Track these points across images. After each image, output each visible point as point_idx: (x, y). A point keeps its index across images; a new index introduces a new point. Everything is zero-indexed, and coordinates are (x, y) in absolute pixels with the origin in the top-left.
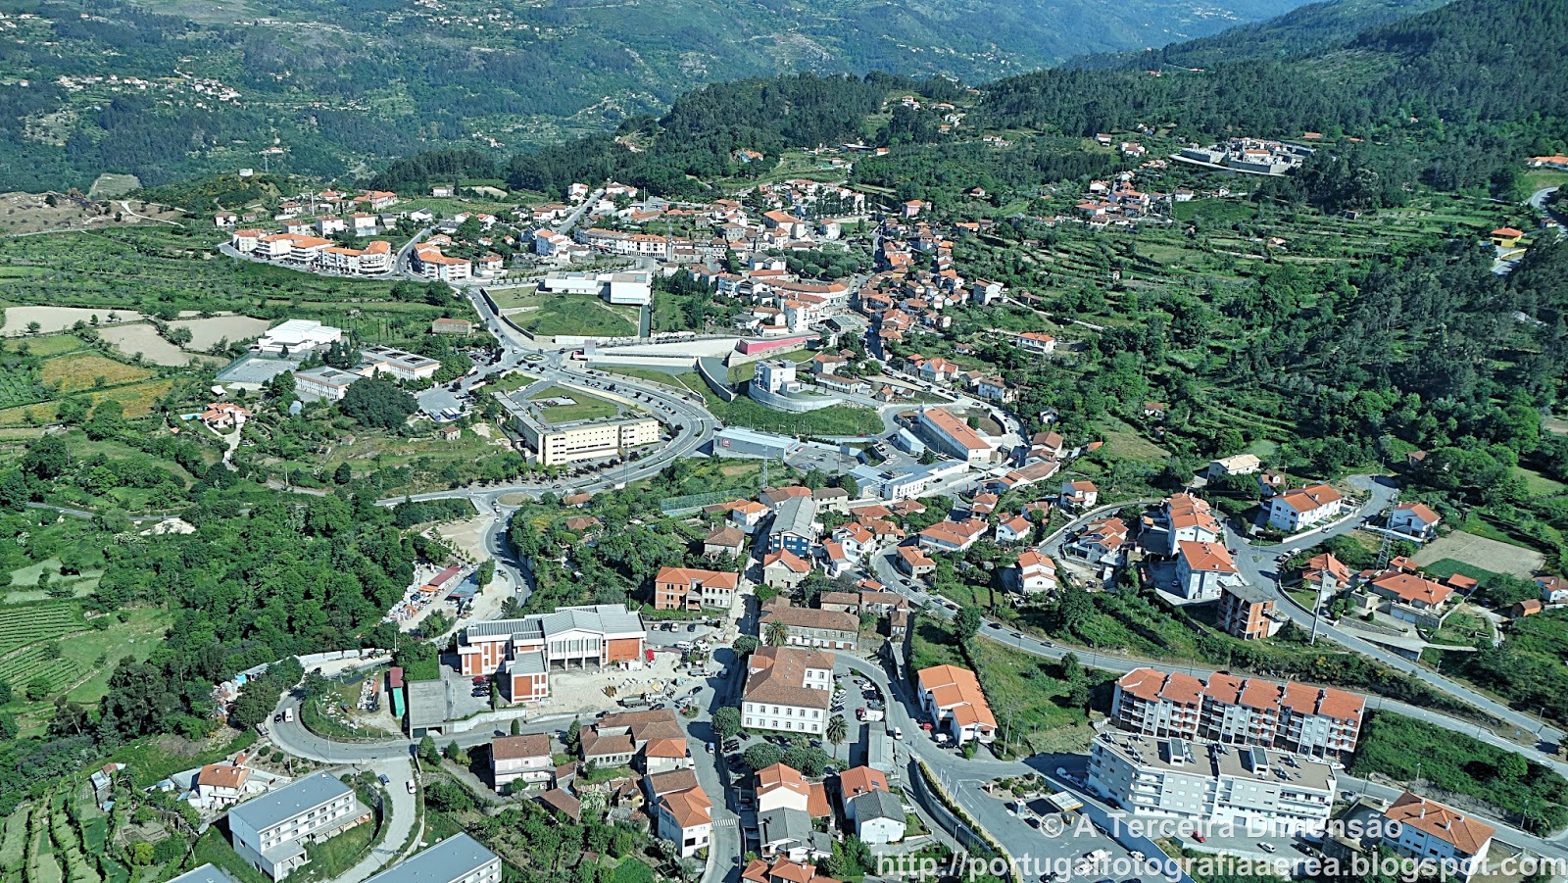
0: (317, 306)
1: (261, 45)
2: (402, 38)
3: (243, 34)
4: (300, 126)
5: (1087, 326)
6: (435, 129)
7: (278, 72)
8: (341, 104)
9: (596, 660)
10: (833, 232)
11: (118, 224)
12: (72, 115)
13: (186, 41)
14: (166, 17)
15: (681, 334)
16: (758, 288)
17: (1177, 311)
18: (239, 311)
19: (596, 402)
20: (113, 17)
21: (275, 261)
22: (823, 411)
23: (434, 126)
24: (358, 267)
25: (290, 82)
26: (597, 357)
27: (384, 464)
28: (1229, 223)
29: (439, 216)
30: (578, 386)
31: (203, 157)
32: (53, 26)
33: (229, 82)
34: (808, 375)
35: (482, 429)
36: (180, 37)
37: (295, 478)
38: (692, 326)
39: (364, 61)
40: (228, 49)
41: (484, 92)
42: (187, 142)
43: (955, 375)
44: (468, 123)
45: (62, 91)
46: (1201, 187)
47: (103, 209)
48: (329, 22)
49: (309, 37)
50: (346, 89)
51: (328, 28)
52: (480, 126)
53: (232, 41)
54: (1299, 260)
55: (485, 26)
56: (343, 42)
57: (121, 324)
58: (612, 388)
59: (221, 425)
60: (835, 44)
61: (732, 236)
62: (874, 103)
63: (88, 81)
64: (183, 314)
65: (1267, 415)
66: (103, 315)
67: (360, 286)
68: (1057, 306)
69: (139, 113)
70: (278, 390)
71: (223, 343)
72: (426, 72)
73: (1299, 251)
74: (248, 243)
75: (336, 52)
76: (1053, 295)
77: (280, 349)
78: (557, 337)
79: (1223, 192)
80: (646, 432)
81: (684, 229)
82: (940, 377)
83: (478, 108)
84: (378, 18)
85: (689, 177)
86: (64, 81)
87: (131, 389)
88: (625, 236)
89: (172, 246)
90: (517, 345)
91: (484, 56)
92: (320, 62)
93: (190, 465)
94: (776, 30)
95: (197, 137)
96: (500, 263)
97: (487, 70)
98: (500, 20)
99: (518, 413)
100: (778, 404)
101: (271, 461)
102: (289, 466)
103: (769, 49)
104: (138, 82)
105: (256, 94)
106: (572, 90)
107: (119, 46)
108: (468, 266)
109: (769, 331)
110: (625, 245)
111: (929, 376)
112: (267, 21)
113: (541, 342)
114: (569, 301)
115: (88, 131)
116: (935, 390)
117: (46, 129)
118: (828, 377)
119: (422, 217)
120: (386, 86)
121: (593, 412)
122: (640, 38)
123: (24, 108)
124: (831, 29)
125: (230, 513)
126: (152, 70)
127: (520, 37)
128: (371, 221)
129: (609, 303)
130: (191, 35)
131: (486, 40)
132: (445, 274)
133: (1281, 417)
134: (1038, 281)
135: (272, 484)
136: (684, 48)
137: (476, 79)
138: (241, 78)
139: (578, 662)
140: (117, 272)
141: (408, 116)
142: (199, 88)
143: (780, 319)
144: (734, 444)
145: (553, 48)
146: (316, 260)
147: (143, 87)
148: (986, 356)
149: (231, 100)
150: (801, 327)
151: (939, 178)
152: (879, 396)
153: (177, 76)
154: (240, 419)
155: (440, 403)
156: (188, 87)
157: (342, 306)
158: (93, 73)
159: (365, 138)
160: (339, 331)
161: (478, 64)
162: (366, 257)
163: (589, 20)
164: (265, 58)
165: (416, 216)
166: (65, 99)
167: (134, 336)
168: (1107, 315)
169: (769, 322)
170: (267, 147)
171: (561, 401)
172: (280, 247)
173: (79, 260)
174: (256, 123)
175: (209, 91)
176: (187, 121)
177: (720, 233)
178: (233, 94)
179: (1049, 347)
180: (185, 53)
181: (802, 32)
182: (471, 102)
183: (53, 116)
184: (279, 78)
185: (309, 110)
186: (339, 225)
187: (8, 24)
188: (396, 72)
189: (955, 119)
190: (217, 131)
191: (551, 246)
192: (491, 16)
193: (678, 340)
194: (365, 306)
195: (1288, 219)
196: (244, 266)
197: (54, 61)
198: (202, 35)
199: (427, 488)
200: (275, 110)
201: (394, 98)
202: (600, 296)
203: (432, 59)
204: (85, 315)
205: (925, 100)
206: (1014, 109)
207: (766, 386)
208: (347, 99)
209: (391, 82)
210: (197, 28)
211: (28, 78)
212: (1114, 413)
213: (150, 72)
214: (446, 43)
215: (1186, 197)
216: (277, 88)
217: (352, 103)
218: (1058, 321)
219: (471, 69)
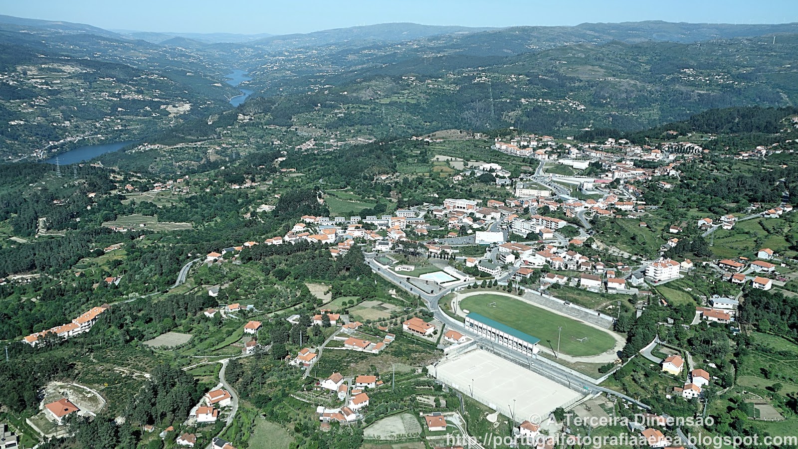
1: (602, 88)
2: (666, 87)
3: (598, 84)
4: (605, 121)
7: (604, 99)
8: (626, 113)
10: (671, 157)
11: (474, 139)
12: (520, 112)
14: (571, 77)
15: (583, 176)
20: (552, 77)
21: (501, 151)
24: (520, 154)
25: (608, 103)
26: (555, 179)
30: (542, 184)
32: (528, 80)
33: (584, 103)
35: (507, 187)
36: (573, 85)
38: (587, 175)
39: (643, 96)
40: (589, 89)
41: (694, 111)
42: (555, 124)
45: (520, 105)
47: (472, 135)
48: (633, 79)
49: (623, 86)
50: (630, 107)
51: (633, 82)
53: (592, 87)
55: (710, 81)
56: (637, 88)
57: (457, 161)
59: (456, 180)
63: (531, 100)
64: (472, 160)
66: (454, 159)
67: (516, 158)
69: (542, 113)
71: (473, 166)
72: (670, 101)
74: (498, 146)
75: (632, 92)
77: (483, 168)
78: (550, 174)
84: (661, 78)
86: (523, 100)
89: (481, 145)
90: (539, 174)
91: (700, 95)
92: (624, 95)
95: (559, 122)
96: (557, 156)
97: (699, 101)
98: (720, 78)
99: (518, 186)
104: (549, 101)
105: (592, 108)
107: (549, 88)
108: (548, 156)
112: (610, 78)
113: (547, 175)
114: (563, 166)
115: (523, 118)
117: (510, 117)
120: (650, 106)
121: (539, 188)
122: (792, 88)
123: (504, 109)
127: (723, 86)
128: (536, 143)
129: (572, 167)
130: (577, 84)
131: (707, 88)
132: (539, 157)
135: (457, 191)
137: (692, 105)
138: (590, 101)
140: (465, 150)
142: (571, 104)
145: (739, 92)
146: (511, 151)
147: (550, 104)
148: (648, 187)
153: (566, 100)
154: (460, 179)
156: (567, 104)
157: (508, 162)
158: (534, 98)
160: (500, 166)
161: (696, 98)
162: (523, 152)
164: (602, 94)
165: (550, 143)
166: (520, 107)
167: (459, 164)
170: (585, 128)
171: (534, 186)
172: (505, 147)
173: (459, 147)
174: (585, 119)
175: (574, 106)
176: (557, 116)
178: (582, 108)
179: (669, 186)
180: (572, 91)
183: (513, 112)
184: (604, 102)
185: (610, 114)
186: (526, 143)
187: (514, 79)
188: (657, 101)
190: (567, 121)
192: (717, 77)
193: (580, 178)
197: (522, 93)
198: (582, 84)
200: (598, 114)
201: (652, 112)
203: (674, 95)
204: (450, 158)
208: (630, 111)
209: (653, 105)
210: (581, 81)
211: (511, 99)
213: (556, 98)
214: (683, 89)
216: (602, 105)
217: (631, 113)
219: (691, 100)
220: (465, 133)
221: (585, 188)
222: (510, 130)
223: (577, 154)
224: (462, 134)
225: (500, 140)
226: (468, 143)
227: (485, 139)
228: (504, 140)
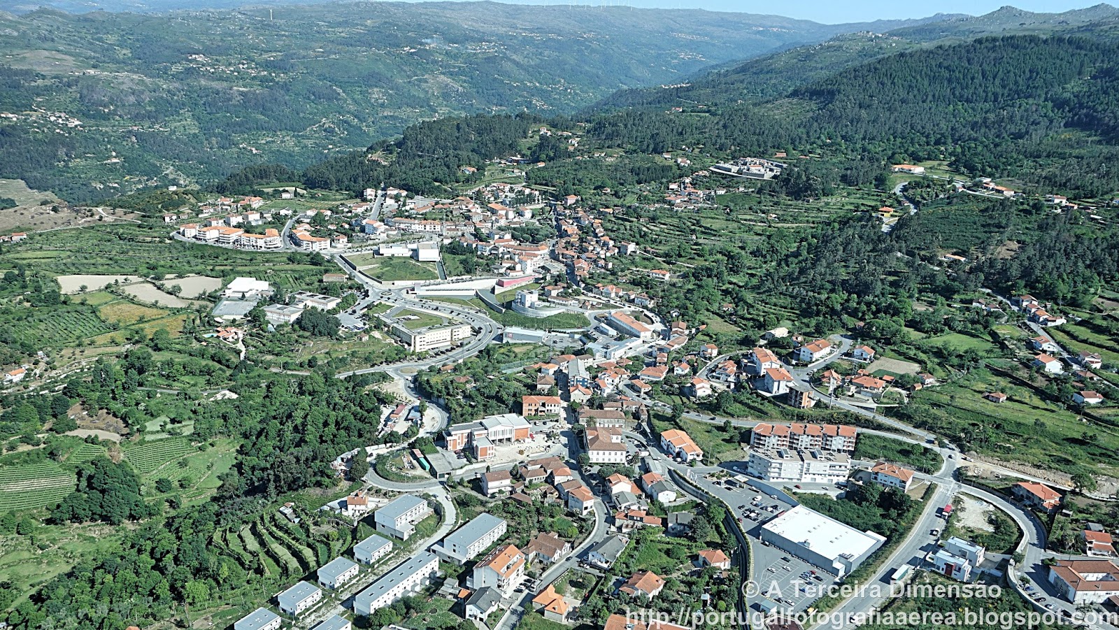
0: (247, 269)
1: (91, 88)
2: (184, 82)
3: (76, 81)
4: (125, 143)
5: (684, 265)
6: (214, 142)
7: (105, 106)
8: (150, 127)
9: (509, 440)
10: (528, 214)
13: (38, 87)
14: (22, 70)
15: (464, 277)
16: (501, 250)
17: (730, 256)
18: (199, 273)
19: (431, 317)
21: (210, 243)
22: (556, 316)
23: (214, 140)
24: (263, 245)
25: (114, 113)
26: (421, 292)
27: (334, 356)
28: (747, 206)
30: (417, 309)
31: (66, 166)
33: (72, 114)
34: (544, 296)
35: (376, 334)
36: (33, 84)
37: (285, 366)
38: (469, 272)
39: (162, 98)
40: (67, 91)
41: (244, 117)
42: (55, 156)
43: (621, 294)
44: (236, 138)
46: (729, 186)
48: (135, 72)
49: (123, 83)
50: (152, 117)
51: (135, 77)
52: (245, 139)
53: (69, 86)
54: (786, 225)
55: (238, 72)
56: (146, 86)
57: (131, 284)
58: (437, 309)
59: (231, 340)
60: (465, 81)
61: (476, 219)
62: (524, 132)
64: (168, 276)
65: (785, 308)
66: (121, 278)
67: (267, 256)
68: (667, 255)
69: (20, 137)
70: (255, 318)
71: (204, 293)
72: (204, 104)
73: (785, 221)
74: (191, 232)
75: (142, 92)
76: (663, 249)
77: (240, 295)
78: (395, 282)
79: (741, 189)
80: (465, 332)
81: (448, 216)
82: (613, 295)
83: (242, 127)
84: (166, 68)
85: (437, 184)
87: (159, 321)
88: (416, 221)
89: (142, 235)
90: (374, 287)
91: (242, 94)
92: (132, 99)
93: (224, 362)
94: (427, 72)
95: (61, 152)
96: (346, 240)
97: (244, 102)
98: (248, 68)
99: (395, 325)
100: (531, 313)
101: (269, 357)
102: (282, 359)
103: (424, 85)
104: (11, 116)
105: (92, 122)
106: (301, 115)
108: (329, 241)
109: (512, 274)
110: (416, 227)
111: (608, 295)
112: (92, 72)
113: (386, 285)
114: (395, 261)
116: (612, 302)
118: (554, 298)
119: (287, 212)
120: (179, 114)
121: (433, 323)
122: (341, 79)
124: (462, 72)
125: (257, 386)
126: (17, 107)
127: (263, 80)
128: (257, 216)
129: (418, 261)
130: (40, 82)
131: (241, 82)
132: (316, 247)
133: (792, 308)
134: (654, 241)
136: (371, 86)
137: (237, 109)
138: (79, 111)
140: (114, 253)
141: (195, 134)
142: (53, 119)
143: (518, 267)
144: (514, 336)
145: (286, 87)
146: (237, 241)
147: (15, 119)
148: (635, 283)
149: (76, 126)
150: (529, 271)
151: (579, 181)
152: (583, 306)
153: (36, 111)
154: (241, 336)
155: (350, 321)
156: (44, 118)
157: (261, 268)
159: (171, 150)
160: (267, 283)
161: (238, 99)
162: (268, 239)
163: (307, 68)
164: (95, 97)
165: (283, 212)
168: (693, 259)
169: (512, 269)
170: (108, 158)
171: (412, 317)
172: (211, 235)
174: (97, 142)
175: (60, 121)
176: (55, 141)
177: (468, 218)
178: (77, 123)
179: (667, 277)
180: (38, 95)
181: (444, 74)
182: (237, 124)
184: (106, 110)
185: (130, 132)
186: (240, 219)
188: (184, 105)
189: (575, 141)
190: (74, 148)
191: (375, 229)
192: (241, 66)
193: (464, 281)
194: (276, 268)
195: (776, 204)
196: (192, 246)
198: (48, 82)
199: (359, 367)
200: (106, 132)
201: (184, 122)
202: (411, 257)
203: (207, 96)
204: (111, 279)
205: (554, 130)
206: (610, 137)
207: (523, 304)
208: (153, 123)
209: (181, 112)
210: (44, 77)
212: (708, 310)
213: (17, 109)
214: (215, 85)
215: (722, 192)
216: (106, 117)
217: (157, 126)
218: (669, 263)
219: (234, 102)
220: (66, 213)
221: (528, 304)
224: (61, 214)
225: (174, 217)
227: (132, 218)
228: (182, 217)
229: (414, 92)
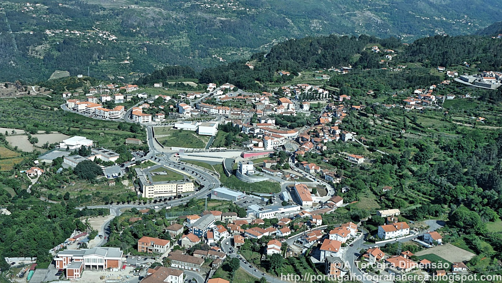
0: (89, 131)
1: (129, 17)
2: (188, 14)
3: (122, 12)
4: (139, 52)
5: (381, 152)
6: (197, 53)
7: (134, 28)
8: (158, 42)
9: (102, 267)
10: (306, 107)
11: (29, 95)
12: (48, 46)
13: (99, 15)
14: (92, 5)
15: (221, 148)
16: (257, 131)
17: (421, 148)
18: (60, 132)
20: (72, 5)
21: (79, 113)
22: (260, 183)
23: (197, 52)
24: (108, 116)
25: (138, 32)
26: (185, 156)
27: (82, 193)
28: (463, 110)
29: (150, 96)
30: (171, 168)
31: (96, 64)
32: (47, 9)
33: (113, 33)
34: (260, 168)
35: (126, 183)
36: (97, 13)
37: (50, 197)
38: (226, 145)
39: (170, 23)
40: (115, 18)
41: (220, 37)
42: (91, 58)
43: (319, 171)
44: (211, 50)
45: (46, 36)
46: (459, 93)
47: (24, 89)
48: (158, 7)
49: (149, 14)
50: (161, 36)
51: (157, 10)
52: (217, 52)
53: (117, 15)
54: (490, 127)
55: (225, 8)
56: (163, 16)
57: (16, 135)
58: (183, 169)
59: (32, 176)
60: (386, 16)
61: (259, 108)
62: (358, 49)
63: (57, 32)
64: (39, 132)
65: (424, 194)
66: (10, 131)
67: (106, 124)
68: (373, 144)
69: (74, 45)
70: (57, 162)
71: (47, 145)
72: (196, 28)
74: (71, 105)
75: (159, 20)
76: (372, 139)
77: (66, 147)
78: (172, 148)
79: (468, 96)
80: (188, 187)
81: (239, 104)
82: (312, 171)
83: (216, 44)
84: (181, 5)
85: (256, 82)
86: (48, 32)
87: (9, 160)
88: (214, 107)
90: (156, 150)
91: (222, 22)
92: (152, 24)
93: (16, 189)
94: (358, 9)
95: (95, 56)
96: (164, 116)
97: (222, 27)
98: (232, 5)
99: (140, 177)
100: (244, 179)
101: (44, 190)
102: (49, 192)
103: (353, 18)
104: (77, 32)
105: (124, 38)
106: (259, 37)
107: (72, 17)
108: (150, 117)
109: (256, 149)
110: (214, 111)
111: (308, 171)
112: (133, 6)
113: (166, 150)
114: (183, 133)
115: (53, 53)
116: (308, 177)
117: (37, 52)
118: (267, 169)
119: (142, 96)
120: (179, 34)
121: (172, 178)
122: (293, 13)
123: (29, 43)
124: (384, 9)
125: (24, 208)
126: (84, 27)
127: (239, 13)
128: (122, 97)
129: (198, 134)
130: (101, 13)
131: (225, 14)
132: (141, 120)
133: (430, 195)
134: (370, 133)
135: (42, 199)
136: (312, 18)
137: (217, 32)
138: (119, 30)
139: (95, 266)
140: (22, 114)
141: (186, 47)
142: (101, 35)
143: (261, 144)
144: (219, 194)
145: (253, 18)
146: (94, 113)
147: (78, 34)
148: (334, 164)
149: (113, 40)
150: (270, 148)
151: (362, 85)
152: (284, 178)
153: (93, 30)
154: (39, 173)
156: (96, 35)
157: (97, 131)
158: (59, 29)
159: (165, 57)
160: (92, 141)
161: (219, 25)
162: (111, 112)
163: (271, 5)
164: (130, 22)
165: (140, 96)
166: (46, 39)
167: (20, 141)
168: (390, 148)
169: (256, 145)
170: (123, 60)
171: (162, 173)
172: (82, 107)
173: (10, 109)
174: (120, 50)
175: (105, 36)
176: (91, 49)
177: (254, 107)
178: (114, 38)
179: (361, 161)
180: (98, 20)
181: (370, 10)
182: (214, 42)
183: (40, 46)
184: (134, 31)
185: (144, 44)
186: (109, 99)
187: (31, 8)
188: (183, 28)
189: (390, 57)
190: (103, 53)
191: (184, 110)
192: (229, 4)
193: (219, 151)
194: (106, 132)
195: (491, 109)
196: (68, 114)
197: (45, 23)
198: (106, 13)
199: (97, 204)
200: (131, 44)
201: (181, 40)
202: (195, 132)
203: (199, 23)
204: (4, 131)
205: (382, 48)
207: (241, 170)
208: (161, 40)
209: (181, 32)
210: (104, 9)
211: (34, 30)
212: (372, 190)
213: (83, 28)
214: (206, 16)
215: (451, 98)
216: (133, 35)
217: (163, 42)
218: (370, 150)
219: (215, 27)
220: (12, 88)
221: (244, 171)
222: (79, 79)
223: (191, 111)
224: (9, 89)
225: (69, 95)
226: (21, 102)
227: (47, 94)
228: (76, 95)
229: (344, 23)
